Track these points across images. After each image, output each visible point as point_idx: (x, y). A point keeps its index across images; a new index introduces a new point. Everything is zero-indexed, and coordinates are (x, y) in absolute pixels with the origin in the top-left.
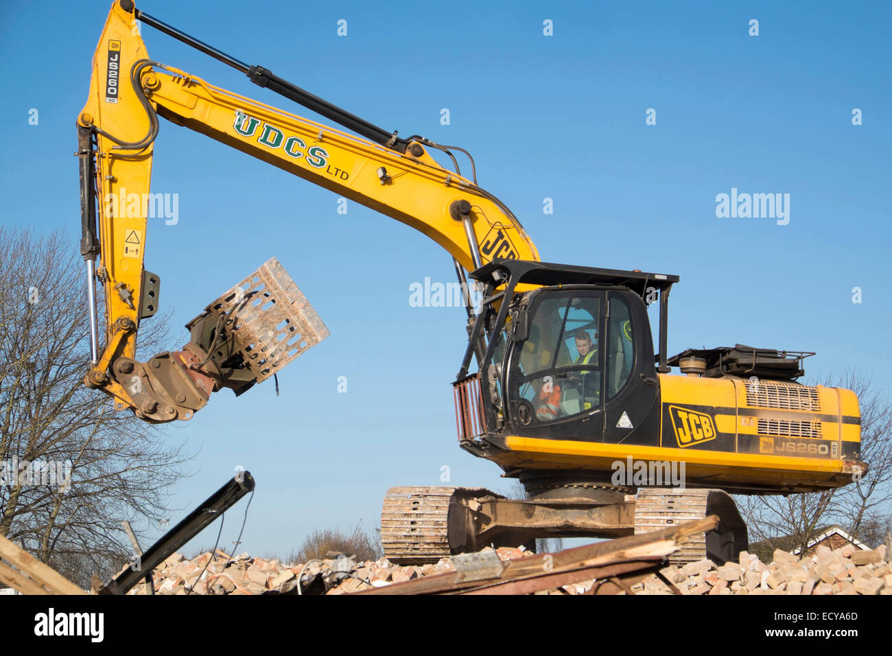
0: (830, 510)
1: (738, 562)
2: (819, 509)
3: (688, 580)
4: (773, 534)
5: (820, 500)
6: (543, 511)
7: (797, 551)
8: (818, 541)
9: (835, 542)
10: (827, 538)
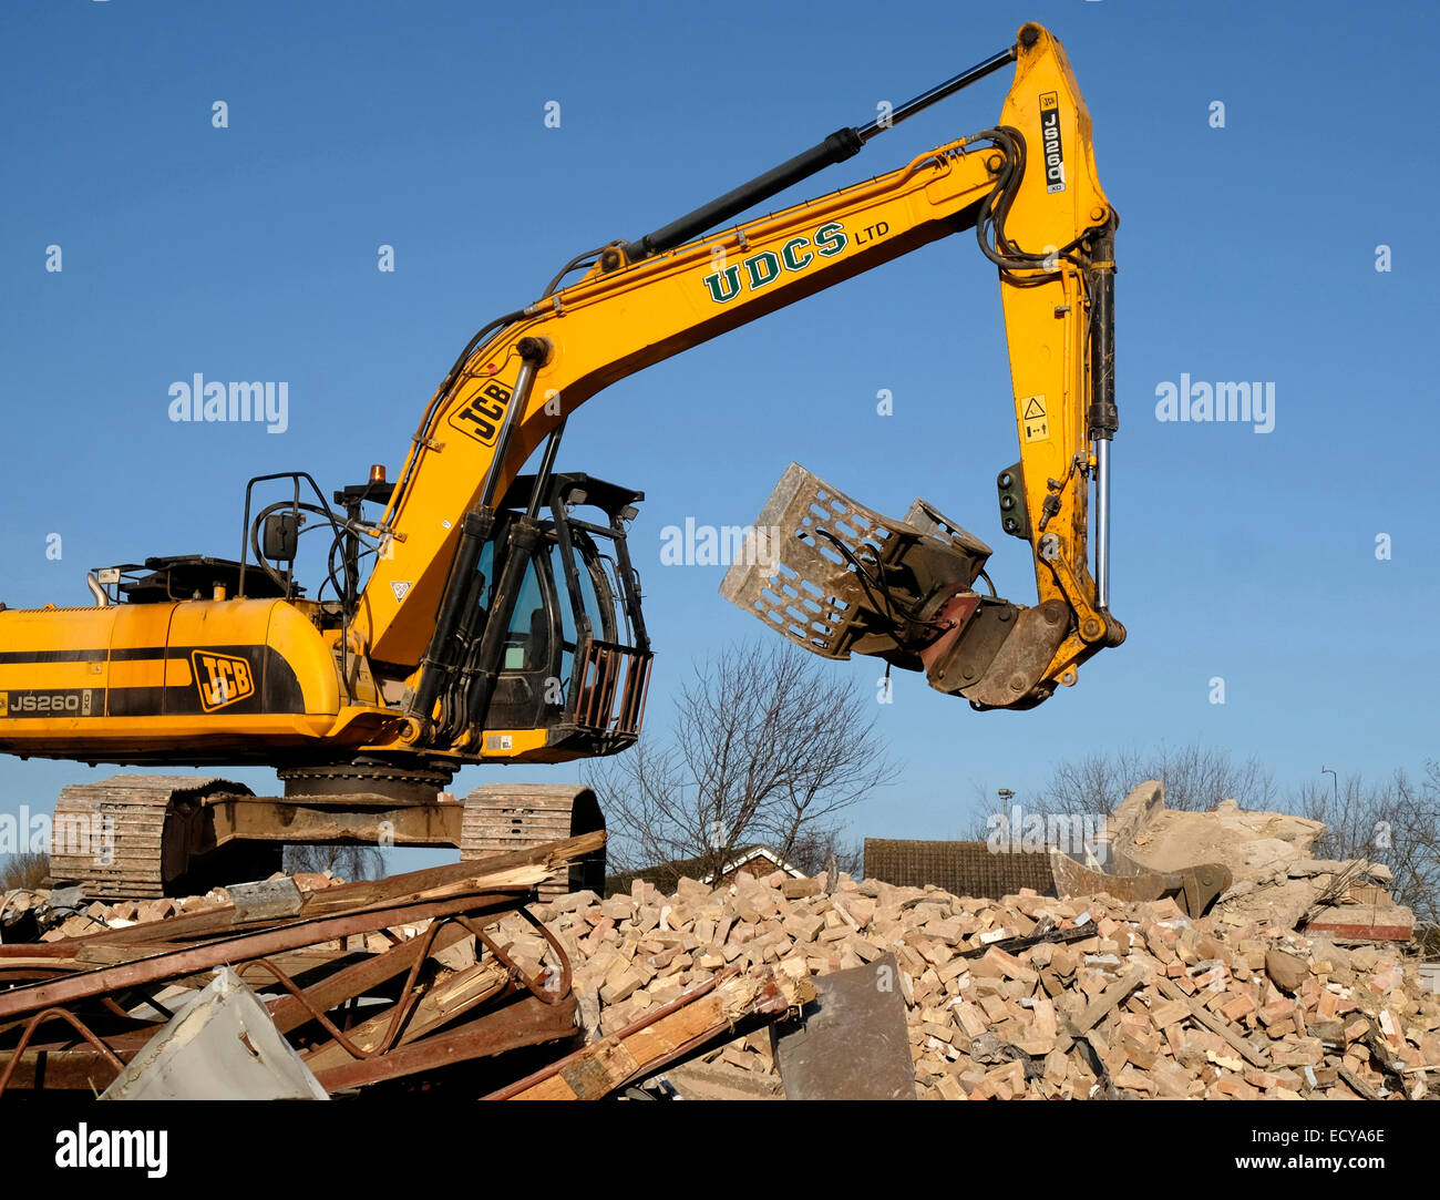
0: (753, 824)
1: (629, 894)
2: (739, 823)
3: (560, 917)
4: (677, 855)
5: (742, 811)
6: (308, 815)
7: (708, 879)
8: (736, 865)
9: (759, 867)
10: (748, 862)
